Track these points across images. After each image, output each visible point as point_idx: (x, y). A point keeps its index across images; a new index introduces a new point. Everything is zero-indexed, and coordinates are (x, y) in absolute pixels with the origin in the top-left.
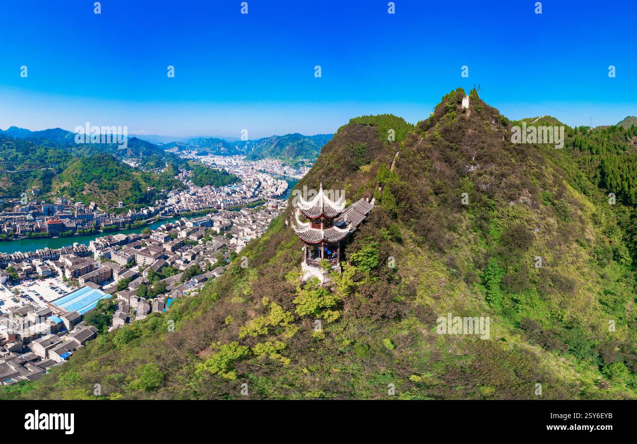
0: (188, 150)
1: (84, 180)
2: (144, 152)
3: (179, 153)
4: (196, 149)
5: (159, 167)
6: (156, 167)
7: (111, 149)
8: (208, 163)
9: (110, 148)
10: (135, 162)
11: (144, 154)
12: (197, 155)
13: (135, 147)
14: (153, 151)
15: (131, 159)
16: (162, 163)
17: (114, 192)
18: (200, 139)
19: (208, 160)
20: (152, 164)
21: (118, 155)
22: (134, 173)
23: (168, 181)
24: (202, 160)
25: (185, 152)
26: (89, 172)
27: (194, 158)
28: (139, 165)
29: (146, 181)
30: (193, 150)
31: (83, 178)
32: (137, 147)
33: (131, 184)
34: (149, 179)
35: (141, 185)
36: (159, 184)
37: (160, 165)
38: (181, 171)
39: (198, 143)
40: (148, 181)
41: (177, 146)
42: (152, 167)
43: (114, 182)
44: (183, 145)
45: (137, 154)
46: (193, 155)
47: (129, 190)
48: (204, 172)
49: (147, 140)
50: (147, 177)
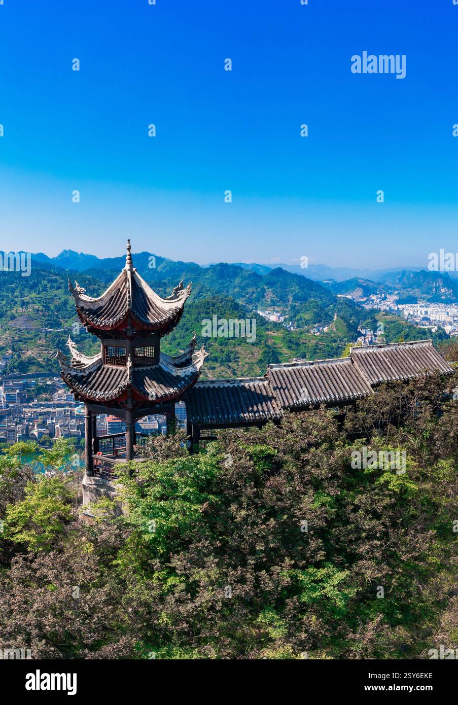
0: (381, 293)
1: (179, 344)
2: (296, 294)
3: (365, 299)
4: (396, 292)
5: (320, 322)
6: (314, 323)
7: (236, 290)
8: (416, 317)
9: (235, 287)
10: (279, 314)
11: (296, 298)
12: (398, 302)
13: (280, 287)
14: (313, 293)
15: (271, 309)
16: (326, 315)
17: (230, 367)
18: (404, 273)
19: (414, 312)
20: (307, 316)
21: (250, 301)
22: (271, 333)
23: (332, 348)
24: (406, 313)
25: (374, 297)
26: (188, 329)
27: (390, 308)
28: (285, 320)
29: (290, 347)
30: (390, 294)
31: (177, 341)
32: (285, 286)
33: (262, 351)
34: (298, 344)
35: (281, 354)
36: (315, 353)
37: (322, 317)
38: (363, 332)
39: (399, 282)
40: (294, 346)
41: (359, 286)
42: (307, 322)
43: (230, 348)
44: (371, 285)
45: (283, 299)
46: (389, 303)
47: (257, 364)
48: (403, 333)
49: (302, 275)
50: (294, 340)
